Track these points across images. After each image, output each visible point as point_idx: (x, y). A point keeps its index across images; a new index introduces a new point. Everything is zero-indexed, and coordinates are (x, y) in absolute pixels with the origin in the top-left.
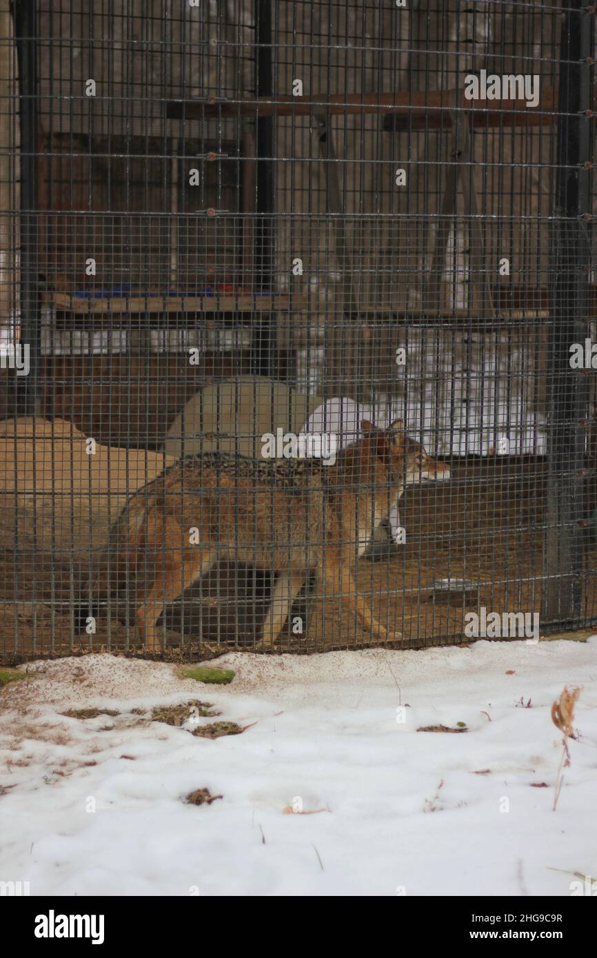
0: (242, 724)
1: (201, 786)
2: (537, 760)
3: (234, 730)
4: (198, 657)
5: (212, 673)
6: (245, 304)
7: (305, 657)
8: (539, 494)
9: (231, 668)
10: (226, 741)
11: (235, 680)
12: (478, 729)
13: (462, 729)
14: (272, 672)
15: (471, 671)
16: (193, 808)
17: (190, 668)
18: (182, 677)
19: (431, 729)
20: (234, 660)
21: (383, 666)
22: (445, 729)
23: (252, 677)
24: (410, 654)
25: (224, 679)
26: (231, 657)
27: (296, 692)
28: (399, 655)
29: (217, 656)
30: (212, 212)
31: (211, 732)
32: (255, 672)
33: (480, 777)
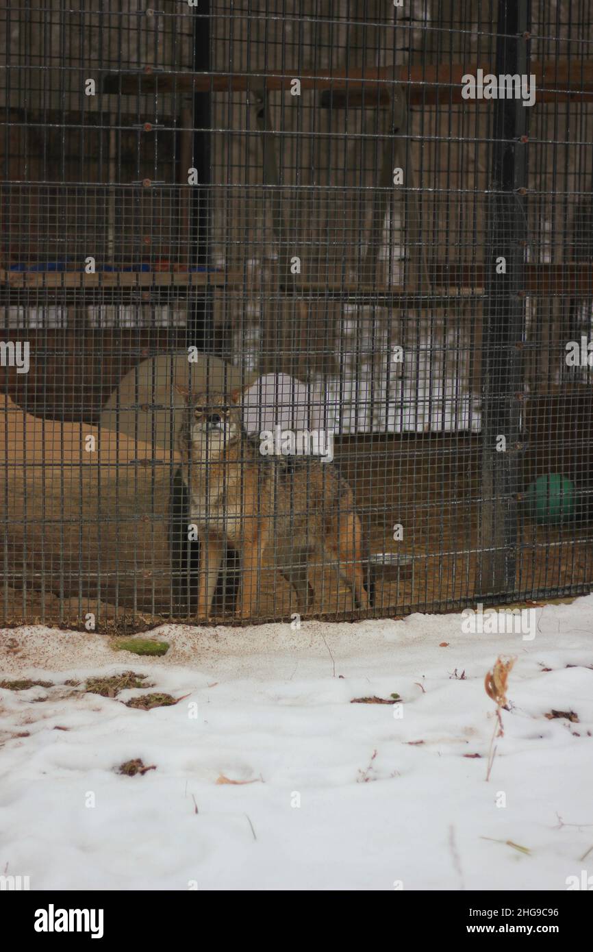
0: (176, 695)
1: (134, 757)
2: (470, 731)
3: (167, 701)
4: (132, 629)
5: (147, 644)
6: (180, 279)
7: (239, 629)
8: (473, 467)
9: (165, 639)
10: (159, 712)
11: (170, 652)
12: (412, 700)
13: (395, 699)
14: (207, 644)
15: (405, 644)
16: (126, 778)
17: (125, 639)
18: (116, 648)
19: (365, 700)
20: (169, 632)
21: (318, 638)
22: (379, 701)
23: (187, 649)
24: (345, 627)
25: (159, 651)
26: (165, 629)
27: (230, 664)
28: (334, 628)
29: (151, 627)
30: (149, 183)
31: (145, 703)
32: (190, 644)
33: (414, 748)
